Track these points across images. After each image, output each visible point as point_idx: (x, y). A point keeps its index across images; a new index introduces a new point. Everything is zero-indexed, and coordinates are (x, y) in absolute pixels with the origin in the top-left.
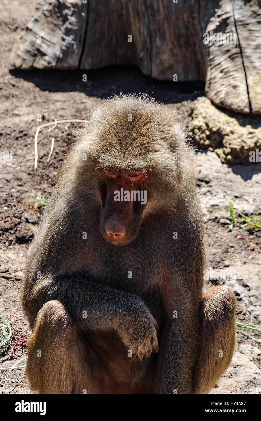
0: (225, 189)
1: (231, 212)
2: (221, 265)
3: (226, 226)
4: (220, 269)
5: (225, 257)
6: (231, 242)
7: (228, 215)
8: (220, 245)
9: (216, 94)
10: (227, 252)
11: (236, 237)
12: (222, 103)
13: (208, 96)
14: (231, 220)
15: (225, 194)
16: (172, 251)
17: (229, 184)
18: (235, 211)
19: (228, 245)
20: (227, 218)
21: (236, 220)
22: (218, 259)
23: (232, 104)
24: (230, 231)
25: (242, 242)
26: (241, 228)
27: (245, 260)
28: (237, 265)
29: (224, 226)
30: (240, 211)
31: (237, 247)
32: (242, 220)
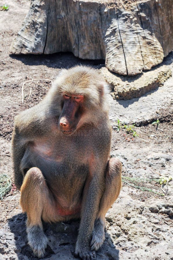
0: (115, 112)
1: (118, 123)
2: (114, 149)
4: (113, 151)
5: (115, 145)
6: (118, 137)
7: (117, 124)
8: (113, 139)
9: (110, 66)
10: (116, 142)
11: (120, 135)
12: (113, 70)
13: (106, 67)
14: (118, 127)
15: (115, 114)
17: (117, 109)
18: (120, 122)
19: (117, 139)
20: (116, 126)
21: (120, 127)
23: (118, 71)
24: (118, 132)
25: (123, 138)
26: (123, 131)
27: (125, 146)
28: (121, 149)
29: (115, 130)
30: (122, 123)
31: (121, 140)
32: (124, 127)
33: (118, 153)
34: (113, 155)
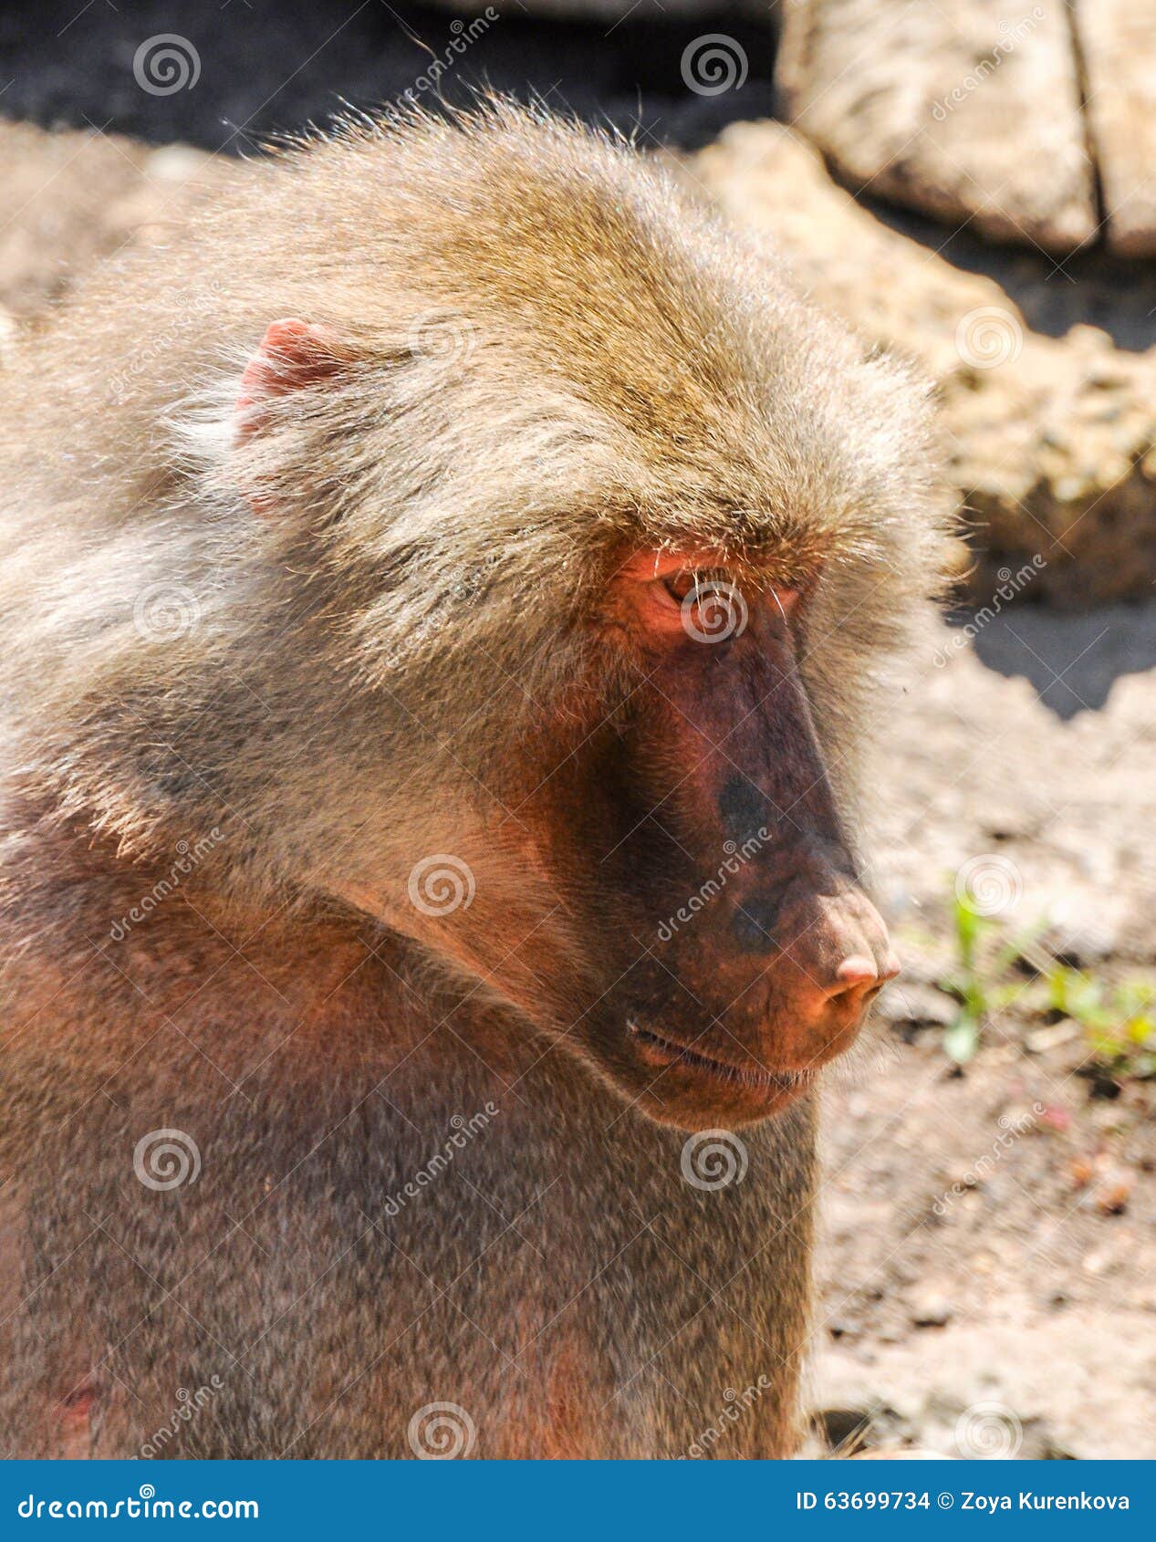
0: (921, 778)
1: (966, 939)
2: (892, 1318)
3: (927, 1039)
4: (887, 1342)
5: (920, 1259)
6: (959, 1151)
7: (938, 959)
8: (886, 1175)
9: (859, 108)
10: (932, 1221)
11: (994, 1115)
12: (899, 171)
13: (798, 116)
14: (958, 997)
15: (913, 813)
16: (616, 1225)
17: (944, 740)
18: (985, 936)
19: (941, 1176)
20: (936, 986)
21: (996, 998)
22: (870, 1275)
23: (965, 181)
24: (957, 1074)
25: (1034, 1157)
26: (1029, 1053)
27: (1055, 1279)
28: (1005, 1318)
29: (909, 1041)
30: (1023, 938)
31: (999, 1186)
32: (1036, 997)
33: (953, 1379)
34: (888, 1412)
